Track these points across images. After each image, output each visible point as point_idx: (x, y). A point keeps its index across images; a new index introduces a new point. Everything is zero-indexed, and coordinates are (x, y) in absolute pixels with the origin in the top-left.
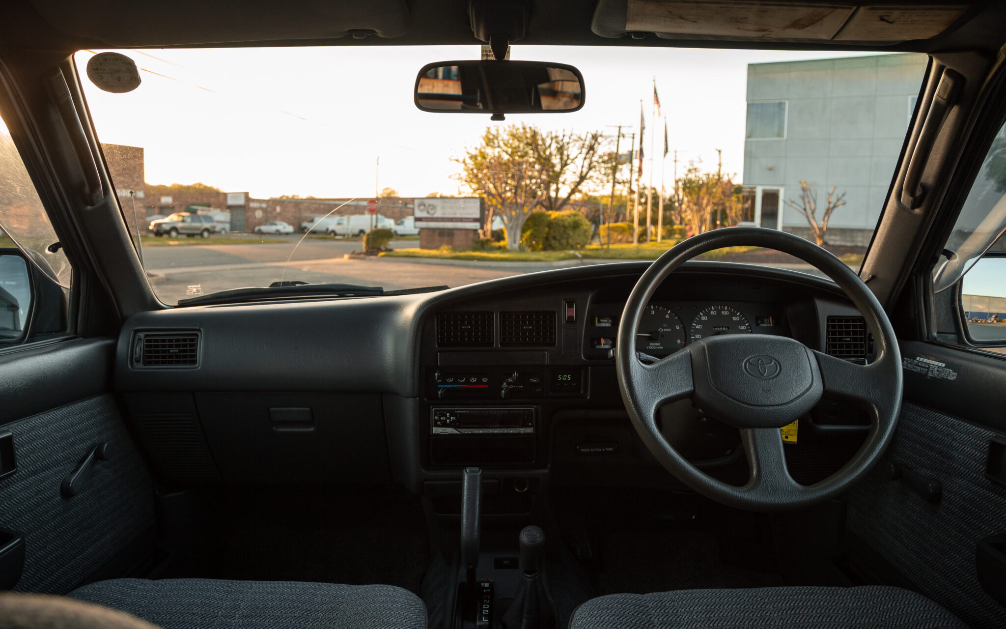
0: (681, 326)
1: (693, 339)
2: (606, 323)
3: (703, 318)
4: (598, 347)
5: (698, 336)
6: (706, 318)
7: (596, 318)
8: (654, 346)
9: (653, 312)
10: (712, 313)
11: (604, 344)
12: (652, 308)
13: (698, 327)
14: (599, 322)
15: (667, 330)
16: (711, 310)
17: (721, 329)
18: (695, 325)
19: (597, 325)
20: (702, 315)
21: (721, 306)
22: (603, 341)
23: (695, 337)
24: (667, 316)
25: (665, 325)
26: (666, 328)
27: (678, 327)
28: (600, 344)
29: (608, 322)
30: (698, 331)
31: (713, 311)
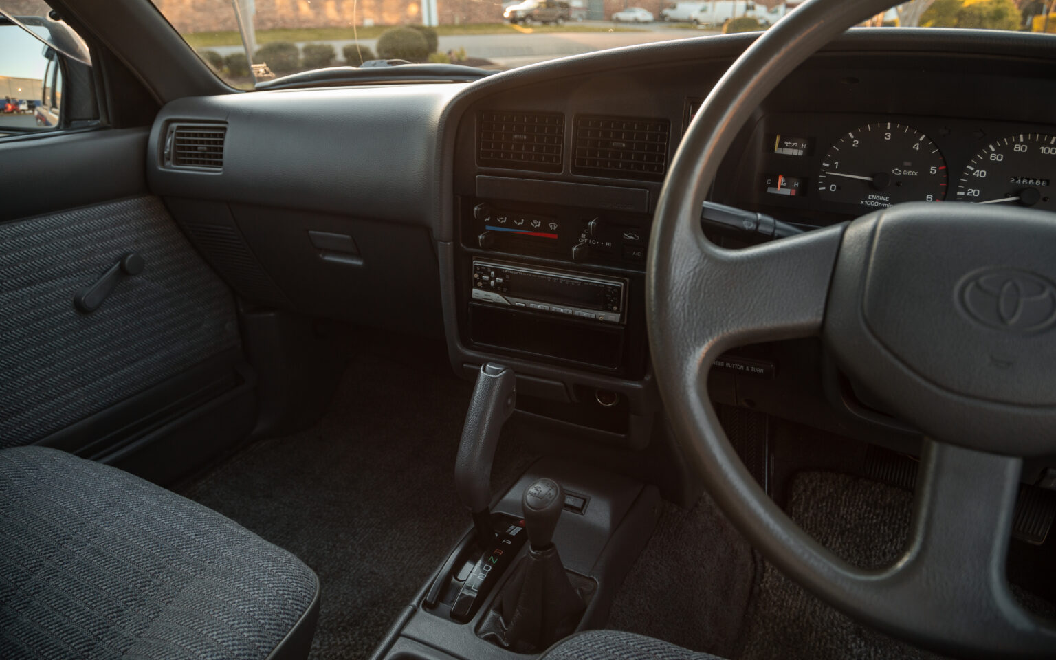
0: (942, 168)
1: (961, 196)
2: (794, 148)
3: (994, 157)
4: (771, 190)
5: (973, 191)
6: (1000, 158)
7: (778, 139)
8: (875, 201)
9: (889, 136)
10: (1018, 148)
11: (782, 187)
12: (888, 128)
13: (978, 174)
14: (782, 145)
15: (909, 173)
16: (1018, 142)
17: (1031, 182)
18: (972, 169)
19: (778, 151)
20: (993, 150)
21: (1042, 135)
22: (781, 181)
23: (966, 192)
24: (917, 147)
25: (907, 164)
26: (909, 169)
27: (933, 170)
28: (776, 186)
29: (799, 148)
30: (975, 182)
31: (1021, 144)
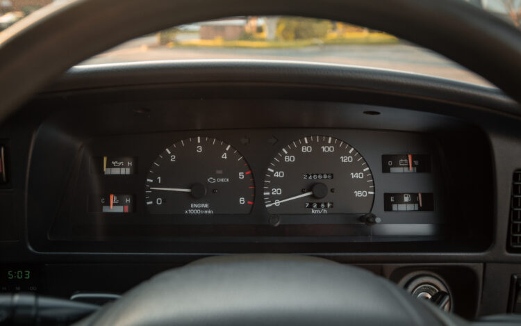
0: (248, 173)
1: (267, 196)
2: (121, 167)
3: (288, 159)
4: (106, 209)
5: (276, 190)
6: (292, 159)
7: (105, 159)
8: (197, 209)
9: (200, 149)
10: (305, 149)
11: (114, 205)
12: (199, 141)
13: (277, 175)
14: (110, 166)
15: (222, 180)
16: (304, 144)
17: (320, 177)
18: (272, 171)
19: (107, 171)
20: (286, 152)
21: (321, 136)
22: (113, 199)
23: (271, 192)
24: (225, 156)
25: (219, 172)
26: (221, 176)
27: (241, 175)
28: (109, 205)
29: (125, 166)
30: (276, 183)
31: (307, 145)
